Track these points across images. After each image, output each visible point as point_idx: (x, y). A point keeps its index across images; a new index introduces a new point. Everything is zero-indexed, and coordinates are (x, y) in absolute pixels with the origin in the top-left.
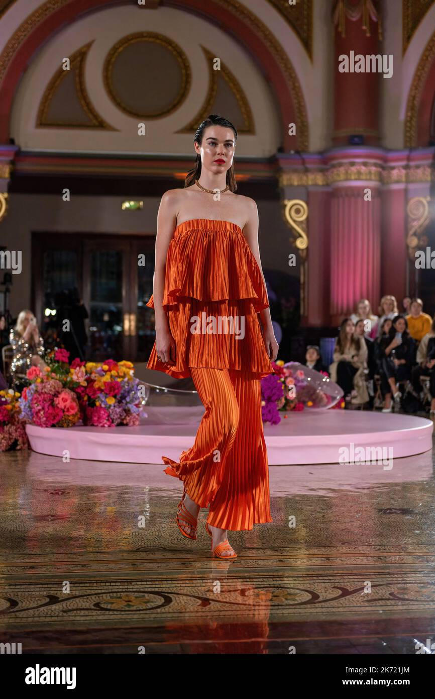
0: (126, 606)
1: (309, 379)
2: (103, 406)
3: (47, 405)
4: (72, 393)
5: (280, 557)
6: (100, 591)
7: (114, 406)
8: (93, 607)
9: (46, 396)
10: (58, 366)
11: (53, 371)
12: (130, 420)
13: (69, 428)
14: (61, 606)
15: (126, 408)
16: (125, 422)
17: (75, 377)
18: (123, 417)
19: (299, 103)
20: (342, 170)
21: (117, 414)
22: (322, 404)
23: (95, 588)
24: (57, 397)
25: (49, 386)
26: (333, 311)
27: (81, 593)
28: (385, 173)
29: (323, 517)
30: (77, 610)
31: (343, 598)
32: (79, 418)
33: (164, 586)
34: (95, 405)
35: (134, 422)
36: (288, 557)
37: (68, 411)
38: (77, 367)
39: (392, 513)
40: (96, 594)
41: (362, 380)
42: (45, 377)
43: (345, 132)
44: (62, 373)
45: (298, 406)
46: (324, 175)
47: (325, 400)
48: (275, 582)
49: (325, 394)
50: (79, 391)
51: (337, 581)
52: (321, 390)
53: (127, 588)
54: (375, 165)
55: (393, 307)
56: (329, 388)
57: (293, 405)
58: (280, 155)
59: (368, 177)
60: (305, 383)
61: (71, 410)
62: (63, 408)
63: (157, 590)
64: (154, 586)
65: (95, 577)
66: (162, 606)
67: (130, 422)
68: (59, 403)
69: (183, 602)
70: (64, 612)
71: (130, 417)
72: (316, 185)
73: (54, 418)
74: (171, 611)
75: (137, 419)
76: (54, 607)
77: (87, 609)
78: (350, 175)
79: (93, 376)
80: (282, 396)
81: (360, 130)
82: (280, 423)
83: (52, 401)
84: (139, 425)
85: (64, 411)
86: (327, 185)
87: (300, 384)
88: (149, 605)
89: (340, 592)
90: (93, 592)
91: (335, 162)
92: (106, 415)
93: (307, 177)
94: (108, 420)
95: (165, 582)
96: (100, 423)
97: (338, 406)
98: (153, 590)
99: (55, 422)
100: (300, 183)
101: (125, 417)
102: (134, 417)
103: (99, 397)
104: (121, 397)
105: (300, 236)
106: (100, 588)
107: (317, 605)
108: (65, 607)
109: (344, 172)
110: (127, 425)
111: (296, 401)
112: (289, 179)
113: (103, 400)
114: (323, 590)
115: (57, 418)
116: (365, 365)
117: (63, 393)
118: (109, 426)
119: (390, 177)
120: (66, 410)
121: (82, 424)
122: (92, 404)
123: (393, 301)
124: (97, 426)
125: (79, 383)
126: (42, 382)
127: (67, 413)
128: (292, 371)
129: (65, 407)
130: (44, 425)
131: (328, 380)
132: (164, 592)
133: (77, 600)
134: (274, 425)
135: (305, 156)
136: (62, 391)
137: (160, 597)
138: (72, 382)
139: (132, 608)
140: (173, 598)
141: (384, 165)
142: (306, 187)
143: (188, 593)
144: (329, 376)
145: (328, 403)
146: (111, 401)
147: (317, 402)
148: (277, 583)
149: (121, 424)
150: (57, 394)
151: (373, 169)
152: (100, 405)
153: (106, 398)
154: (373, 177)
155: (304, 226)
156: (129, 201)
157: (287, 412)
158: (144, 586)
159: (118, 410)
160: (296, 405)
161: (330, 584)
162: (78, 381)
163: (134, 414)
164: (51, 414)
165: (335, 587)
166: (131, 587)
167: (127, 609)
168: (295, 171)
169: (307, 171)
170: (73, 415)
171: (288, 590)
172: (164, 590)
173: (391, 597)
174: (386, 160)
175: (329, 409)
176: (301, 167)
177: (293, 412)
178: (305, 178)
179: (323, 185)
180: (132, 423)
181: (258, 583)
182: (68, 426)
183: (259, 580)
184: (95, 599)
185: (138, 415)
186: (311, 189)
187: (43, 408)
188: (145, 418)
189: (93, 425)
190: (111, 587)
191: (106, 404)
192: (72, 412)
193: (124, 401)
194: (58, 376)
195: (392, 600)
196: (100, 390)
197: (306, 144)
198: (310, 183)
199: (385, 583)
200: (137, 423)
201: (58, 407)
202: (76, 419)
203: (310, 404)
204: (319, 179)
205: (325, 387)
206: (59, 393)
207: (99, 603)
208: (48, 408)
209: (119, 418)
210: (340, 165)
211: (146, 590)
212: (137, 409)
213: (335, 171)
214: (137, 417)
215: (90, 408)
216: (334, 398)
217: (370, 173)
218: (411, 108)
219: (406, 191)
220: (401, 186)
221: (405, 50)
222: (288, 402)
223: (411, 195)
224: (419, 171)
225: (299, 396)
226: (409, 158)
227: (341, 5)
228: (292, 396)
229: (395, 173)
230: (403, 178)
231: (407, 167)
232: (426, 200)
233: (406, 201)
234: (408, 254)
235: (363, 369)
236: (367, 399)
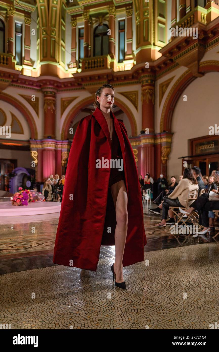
1: (36, 194)
19: (35, 127)
20: (46, 144)
26: (44, 178)
28: (56, 146)
41: (50, 195)
43: (47, 135)
45: (34, 201)
46: (42, 145)
47: (40, 199)
52: (39, 197)
54: (54, 144)
56: (41, 197)
57: (32, 201)
58: (30, 140)
60: (35, 196)
72: (39, 148)
78: (48, 146)
80: (29, 198)
81: (51, 135)
86: (42, 148)
87: (34, 196)
89: (38, 245)
97: (44, 201)
100: (35, 147)
105: (35, 160)
111: (33, 200)
112: (33, 146)
114: (34, 245)
119: (58, 146)
128: (32, 192)
135: (37, 140)
141: (56, 143)
142: (37, 148)
144: (42, 194)
145: (41, 200)
147: (38, 200)
148: (22, 244)
154: (54, 146)
155: (37, 157)
157: (30, 202)
168: (34, 144)
169: (37, 144)
171: (24, 245)
174: (57, 143)
176: (36, 143)
178: (37, 146)
186: (38, 149)
197: (37, 138)
203: (36, 200)
204: (40, 146)
210: (45, 143)
213: (44, 144)
216: (42, 199)
217: (53, 145)
218: (63, 130)
219: (61, 150)
220: (60, 149)
221: (61, 117)
222: (30, 200)
223: (63, 151)
224: (65, 146)
225: (33, 199)
226: (62, 143)
227: (46, 105)
228: (32, 198)
229: (59, 146)
230: (61, 147)
231: (62, 145)
232: (66, 152)
233: (61, 152)
234: (62, 165)
235: (51, 192)
236: (51, 199)
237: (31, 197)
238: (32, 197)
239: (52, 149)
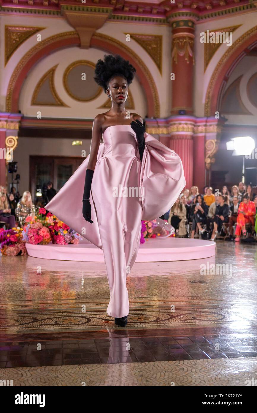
0: (69, 323)
1: (159, 223)
2: (62, 235)
3: (35, 234)
4: (47, 229)
5: (143, 302)
6: (57, 316)
7: (67, 235)
8: (54, 323)
9: (35, 230)
10: (41, 216)
11: (39, 218)
12: (74, 241)
13: (46, 245)
14: (39, 323)
15: (73, 236)
16: (72, 242)
17: (48, 221)
18: (71, 240)
19: (155, 94)
20: (175, 126)
21: (68, 239)
22: (164, 235)
23: (55, 315)
24: (40, 230)
25: (36, 225)
27: (49, 317)
28: (195, 128)
29: (163, 284)
30: (46, 324)
31: (171, 319)
32: (50, 241)
33: (87, 314)
34: (58, 234)
35: (76, 242)
36: (146, 302)
37: (45, 237)
38: (49, 216)
39: (196, 283)
40: (55, 318)
41: (183, 225)
42: (35, 221)
43: (177, 109)
44: (42, 219)
45: (154, 236)
46: (167, 129)
47: (166, 233)
48: (139, 313)
49: (166, 230)
50: (50, 227)
51: (168, 312)
52: (164, 228)
53: (70, 315)
54: (191, 124)
55: (197, 191)
56: (168, 228)
57: (151, 235)
58: (147, 119)
59: (187, 130)
60: (157, 225)
61: (46, 237)
62: (43, 235)
63: (84, 316)
64: (83, 314)
65: (55, 310)
66: (87, 322)
67: (74, 242)
68: (41, 233)
69: (96, 321)
70: (40, 325)
71: (75, 240)
72: (163, 134)
73: (39, 241)
74: (90, 325)
75: (78, 241)
76: (35, 323)
77: (51, 324)
78: (179, 129)
79: (57, 221)
80: (146, 230)
81: (184, 108)
82: (144, 243)
83: (38, 232)
84: (79, 244)
85: (43, 237)
86: (168, 134)
87: (154, 226)
88: (80, 323)
89: (170, 317)
90: (54, 317)
91: (172, 123)
92: (63, 239)
93: (159, 130)
94: (64, 241)
95: (88, 313)
96: (60, 242)
97: (172, 236)
98: (82, 316)
99: (39, 242)
100: (156, 133)
101: (72, 240)
102: (76, 240)
103: (60, 231)
104: (70, 231)
106: (58, 315)
107: (159, 322)
108: (41, 323)
109: (176, 127)
110: (73, 244)
111: (153, 234)
113: (62, 232)
114: (162, 316)
115: (40, 240)
116: (185, 217)
117: (43, 228)
118: (65, 244)
119: (197, 130)
120: (44, 236)
121: (52, 243)
122: (57, 234)
123: (196, 189)
124: (59, 244)
125: (50, 224)
126: (33, 223)
127: (45, 238)
129: (44, 235)
130: (34, 244)
131: (167, 224)
132: (88, 317)
133: (47, 320)
134: (142, 244)
135: (158, 120)
136: (42, 228)
137: (85, 319)
138: (47, 223)
139: (72, 324)
140: (92, 320)
141: (195, 124)
142: (158, 135)
143: (99, 317)
144: (168, 222)
145: (168, 234)
146: (65, 232)
147: (162, 234)
148: (141, 313)
149: (70, 243)
150: (40, 229)
151: (190, 126)
152: (60, 234)
153: (63, 231)
154: (190, 130)
156: (76, 141)
157: (148, 238)
158: (78, 314)
159: (69, 237)
160: (152, 235)
161: (165, 313)
162: (50, 223)
163: (76, 239)
164: (37, 238)
165: (167, 315)
166: (72, 314)
167: (70, 324)
168: (154, 127)
169: (159, 127)
170: (48, 239)
171: (146, 316)
172: (87, 316)
173: (193, 319)
174: (196, 122)
175: (168, 237)
176: (156, 125)
177: (151, 238)
178: (158, 130)
179: (166, 134)
180: (75, 243)
181: (131, 313)
182: (45, 244)
183: (132, 311)
184: (55, 320)
185: (78, 239)
186: (160, 136)
187: (33, 236)
188: (82, 240)
189: (57, 244)
190: (62, 315)
191: (63, 234)
192: (47, 237)
193: (71, 233)
194: (41, 220)
195: (193, 320)
196: (60, 227)
197: (159, 114)
198: (160, 133)
199: (190, 313)
200: (78, 243)
201: (40, 235)
202: (49, 240)
203: (159, 234)
204: (165, 131)
205: (166, 227)
206: (41, 228)
207: (57, 322)
208: (36, 236)
209: (69, 240)
210: (175, 124)
211: (79, 316)
212: (78, 236)
213: (172, 127)
214: (77, 240)
215: (55, 236)
216: (170, 232)
217: (188, 128)
218: (208, 97)
219: (205, 137)
220: (203, 135)
221: (205, 70)
222: (148, 234)
223: (207, 139)
224: (211, 128)
225: (154, 231)
226: (206, 122)
227: (175, 48)
228: (151, 231)
229: (200, 128)
230: (204, 131)
231: (205, 125)
232: (214, 141)
233: (205, 141)
234: (206, 166)
235: (184, 219)
236: (185, 233)
237: (150, 228)
238: (152, 228)
239: (186, 136)
